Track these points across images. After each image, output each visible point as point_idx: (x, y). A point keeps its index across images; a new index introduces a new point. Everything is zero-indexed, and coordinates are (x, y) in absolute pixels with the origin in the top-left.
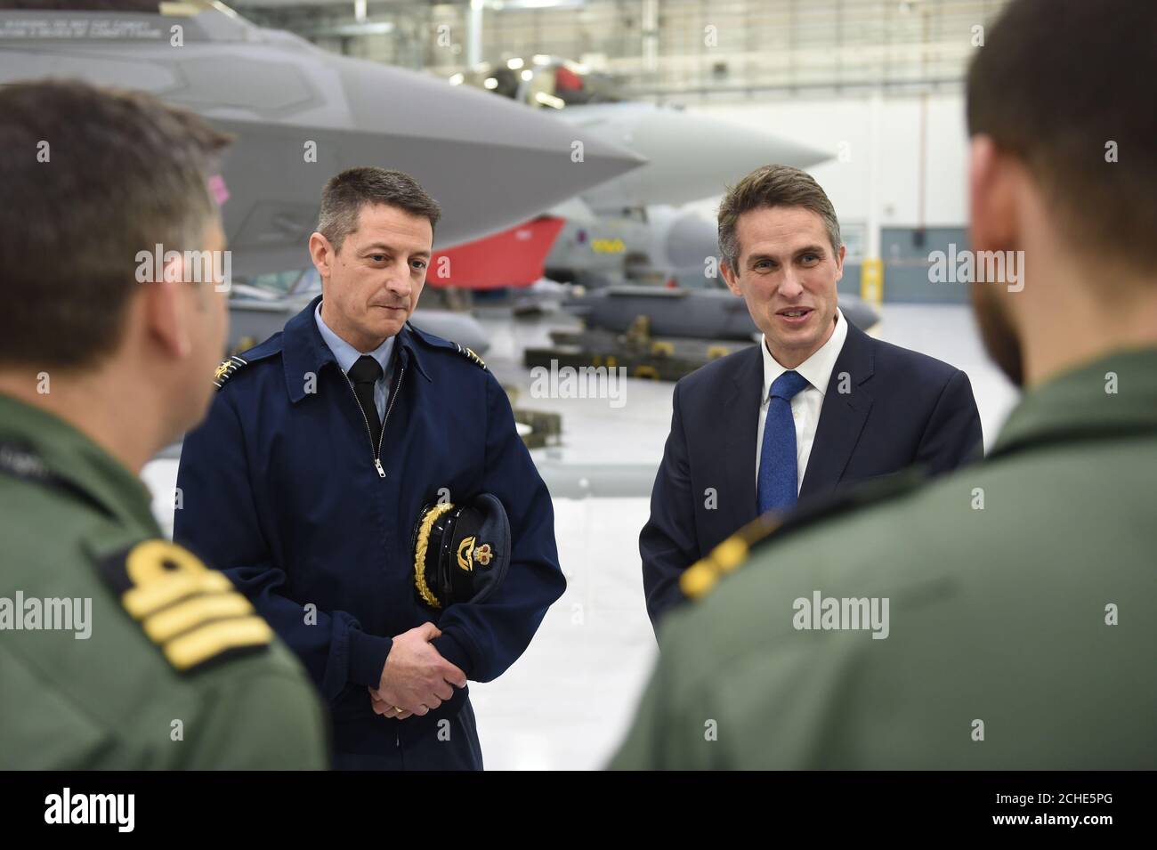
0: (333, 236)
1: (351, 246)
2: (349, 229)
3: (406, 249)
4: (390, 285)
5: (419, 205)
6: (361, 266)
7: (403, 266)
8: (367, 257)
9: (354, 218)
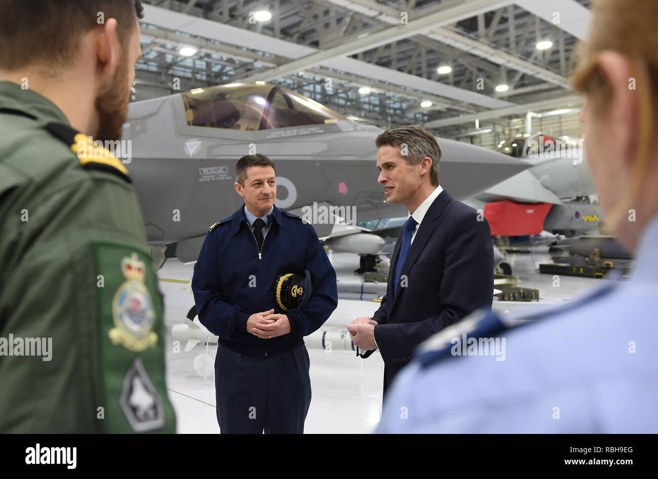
0: (241, 182)
1: (247, 183)
2: (245, 178)
3: (265, 178)
4: (263, 192)
5: (265, 162)
6: (252, 189)
7: (267, 184)
8: (254, 185)
9: (246, 173)
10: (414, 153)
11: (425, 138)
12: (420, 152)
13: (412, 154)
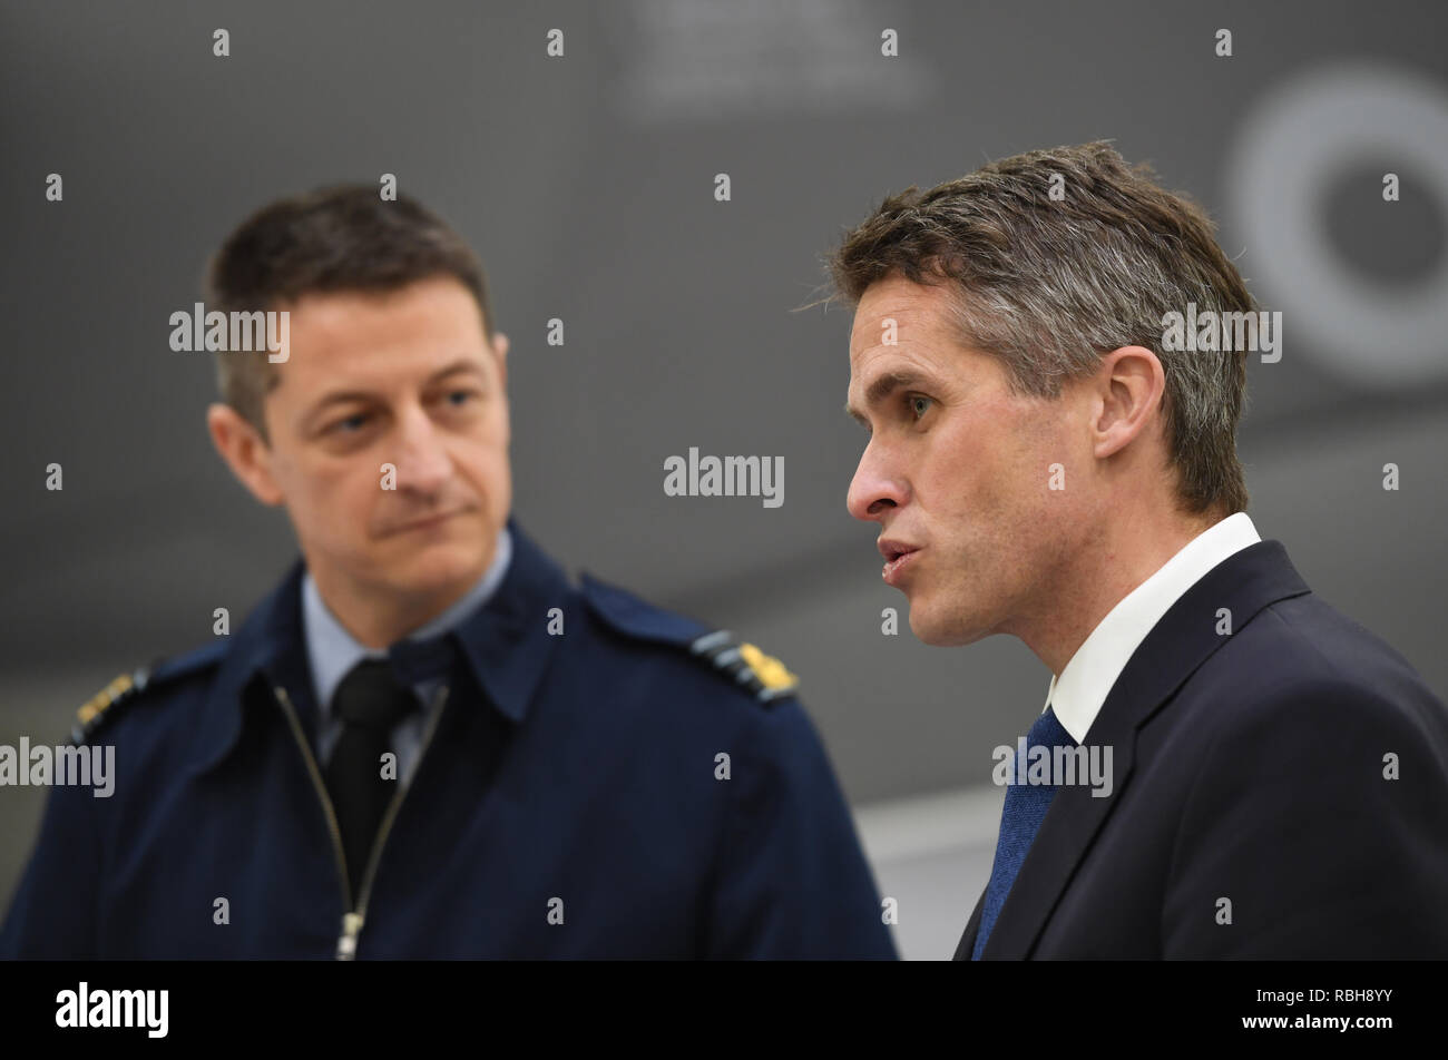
1: (282, 419)
2: (263, 384)
3: (401, 379)
6: (319, 457)
8: (327, 431)
10: (1048, 320)
11: (1115, 222)
12: (1083, 313)
13: (1036, 325)
